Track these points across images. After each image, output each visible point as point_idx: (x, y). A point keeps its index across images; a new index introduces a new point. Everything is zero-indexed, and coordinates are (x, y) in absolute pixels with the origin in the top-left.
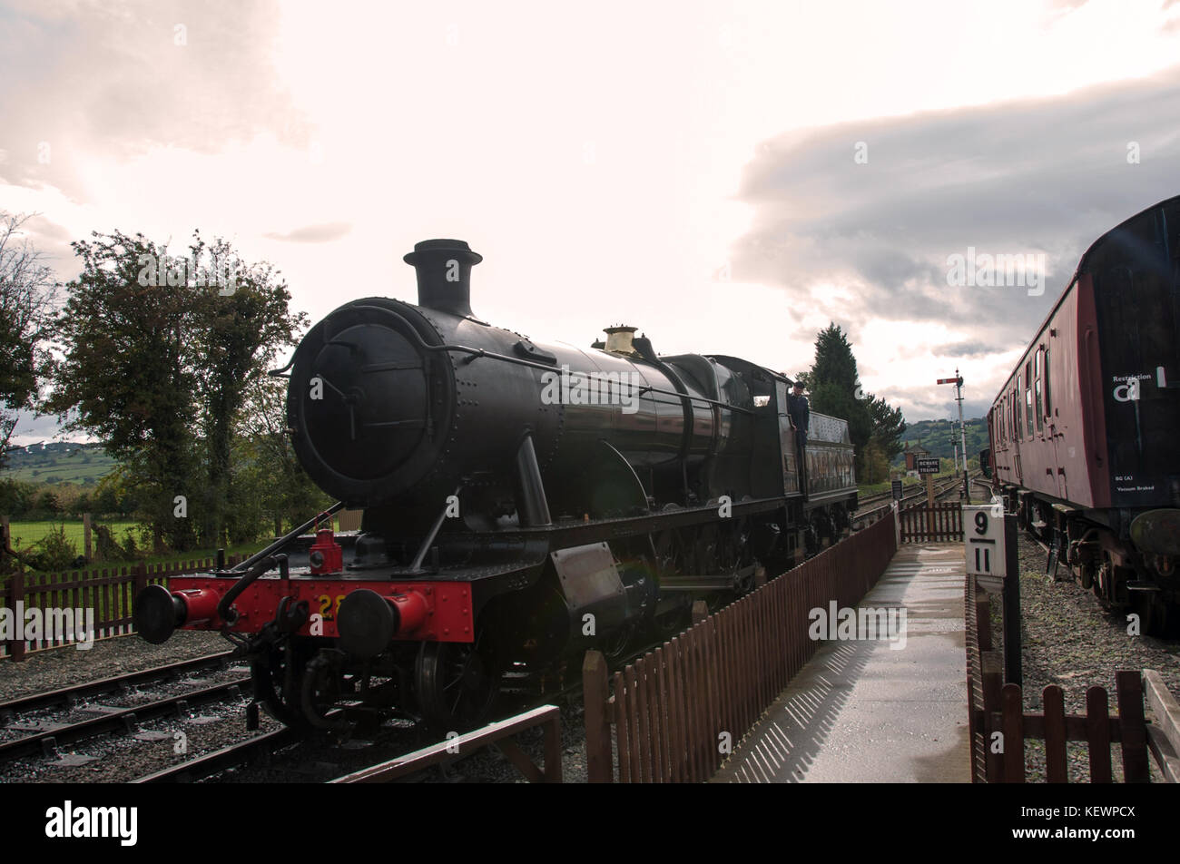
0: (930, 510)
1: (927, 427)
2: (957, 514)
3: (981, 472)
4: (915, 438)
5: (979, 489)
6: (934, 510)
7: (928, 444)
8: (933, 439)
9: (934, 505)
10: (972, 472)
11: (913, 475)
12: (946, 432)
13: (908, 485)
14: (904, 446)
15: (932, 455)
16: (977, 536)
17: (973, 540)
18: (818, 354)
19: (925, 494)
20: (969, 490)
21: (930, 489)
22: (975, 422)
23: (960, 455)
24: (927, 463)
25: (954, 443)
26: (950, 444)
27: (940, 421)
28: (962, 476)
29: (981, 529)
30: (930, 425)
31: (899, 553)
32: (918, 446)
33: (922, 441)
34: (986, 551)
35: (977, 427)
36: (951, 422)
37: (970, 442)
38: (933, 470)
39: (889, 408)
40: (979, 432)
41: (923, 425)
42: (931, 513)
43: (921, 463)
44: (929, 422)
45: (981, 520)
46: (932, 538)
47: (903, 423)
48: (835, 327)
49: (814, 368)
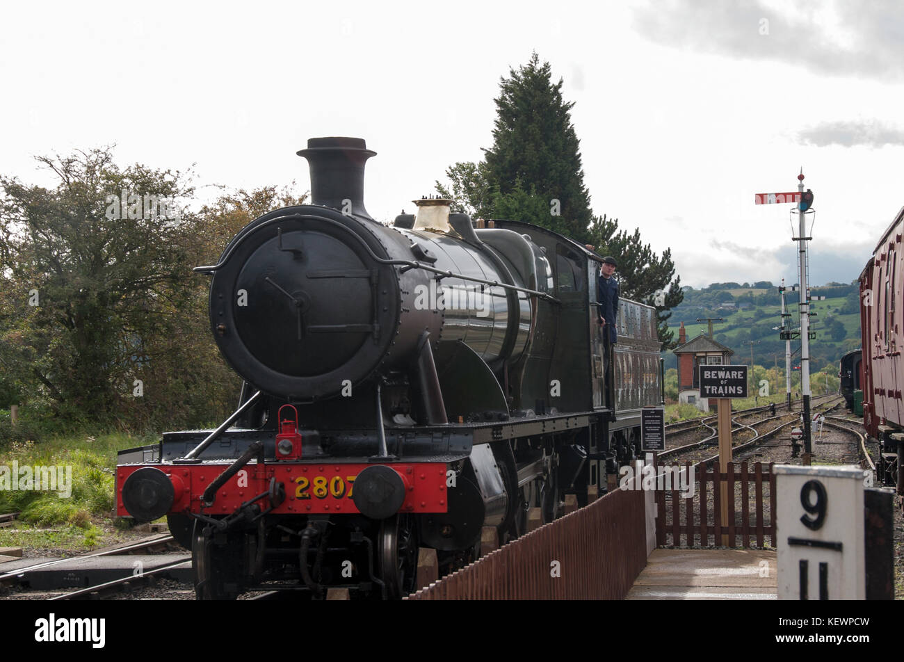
0: (724, 477)
1: (729, 298)
2: (766, 486)
3: (842, 401)
4: (701, 320)
5: (835, 437)
6: (731, 477)
7: (728, 334)
8: (741, 323)
9: (731, 466)
10: (823, 401)
11: (692, 400)
12: (770, 309)
13: (680, 421)
14: (676, 336)
15: (735, 358)
16: (804, 533)
17: (794, 542)
18: (499, 125)
19: (714, 443)
20: (813, 440)
21: (724, 433)
22: (834, 291)
23: (797, 362)
24: (721, 374)
25: (786, 336)
26: (777, 338)
27: (760, 285)
28: (798, 407)
29: (814, 517)
30: (736, 293)
31: (649, 569)
32: (707, 338)
33: (717, 327)
34: (824, 568)
35: (840, 302)
36: (781, 289)
37: (820, 334)
38: (732, 390)
39: (646, 253)
40: (843, 313)
41: (720, 292)
42: (724, 485)
43: (707, 375)
44: (735, 286)
45: (813, 499)
46: (725, 538)
47: (676, 286)
48: (539, 66)
49: (489, 156)
